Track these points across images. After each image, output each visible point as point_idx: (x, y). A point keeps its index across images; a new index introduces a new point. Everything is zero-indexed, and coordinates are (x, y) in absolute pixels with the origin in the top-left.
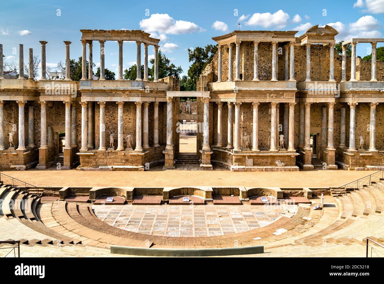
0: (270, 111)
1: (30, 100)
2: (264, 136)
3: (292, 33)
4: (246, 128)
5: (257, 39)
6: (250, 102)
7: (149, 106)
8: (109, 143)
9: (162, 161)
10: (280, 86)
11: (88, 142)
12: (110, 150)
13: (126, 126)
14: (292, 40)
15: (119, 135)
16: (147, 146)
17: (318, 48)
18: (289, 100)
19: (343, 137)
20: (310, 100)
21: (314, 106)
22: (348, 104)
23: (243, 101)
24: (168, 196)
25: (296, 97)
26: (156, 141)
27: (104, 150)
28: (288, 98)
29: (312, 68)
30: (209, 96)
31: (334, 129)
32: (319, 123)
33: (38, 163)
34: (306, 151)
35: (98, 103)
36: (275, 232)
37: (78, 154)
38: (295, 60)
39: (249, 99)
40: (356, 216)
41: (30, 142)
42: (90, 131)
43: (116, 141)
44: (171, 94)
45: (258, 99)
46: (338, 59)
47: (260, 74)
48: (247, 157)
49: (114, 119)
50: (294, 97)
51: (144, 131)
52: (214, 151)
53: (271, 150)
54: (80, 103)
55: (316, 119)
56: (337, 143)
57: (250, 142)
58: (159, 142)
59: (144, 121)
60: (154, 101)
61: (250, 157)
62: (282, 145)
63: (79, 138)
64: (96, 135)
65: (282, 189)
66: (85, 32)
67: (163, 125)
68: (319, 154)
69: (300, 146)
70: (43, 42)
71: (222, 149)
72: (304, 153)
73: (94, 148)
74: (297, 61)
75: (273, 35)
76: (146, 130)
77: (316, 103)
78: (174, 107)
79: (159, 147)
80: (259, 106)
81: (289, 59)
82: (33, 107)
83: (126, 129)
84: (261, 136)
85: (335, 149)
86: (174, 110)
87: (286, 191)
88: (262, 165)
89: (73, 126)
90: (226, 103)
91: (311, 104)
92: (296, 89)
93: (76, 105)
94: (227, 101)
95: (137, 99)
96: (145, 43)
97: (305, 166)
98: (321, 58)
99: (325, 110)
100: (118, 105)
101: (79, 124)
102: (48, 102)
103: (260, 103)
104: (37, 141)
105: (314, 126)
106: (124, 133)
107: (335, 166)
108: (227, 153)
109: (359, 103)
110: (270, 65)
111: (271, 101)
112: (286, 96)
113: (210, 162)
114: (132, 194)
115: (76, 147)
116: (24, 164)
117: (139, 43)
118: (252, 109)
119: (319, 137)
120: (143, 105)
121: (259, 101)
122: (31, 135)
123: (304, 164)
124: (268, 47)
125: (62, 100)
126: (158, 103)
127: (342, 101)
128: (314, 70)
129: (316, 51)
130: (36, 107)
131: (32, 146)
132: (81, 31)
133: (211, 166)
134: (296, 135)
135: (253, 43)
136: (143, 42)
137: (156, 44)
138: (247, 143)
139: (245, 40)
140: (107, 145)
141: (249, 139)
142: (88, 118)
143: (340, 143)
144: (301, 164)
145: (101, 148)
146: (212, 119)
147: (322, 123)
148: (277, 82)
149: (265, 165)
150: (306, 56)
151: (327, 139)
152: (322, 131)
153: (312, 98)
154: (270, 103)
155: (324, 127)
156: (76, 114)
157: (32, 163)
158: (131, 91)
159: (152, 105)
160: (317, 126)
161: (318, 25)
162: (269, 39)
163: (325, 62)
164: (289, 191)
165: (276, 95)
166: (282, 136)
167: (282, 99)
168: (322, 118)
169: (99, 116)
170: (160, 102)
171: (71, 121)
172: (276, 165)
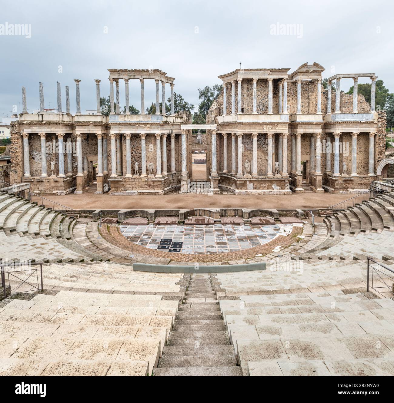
0: (266, 141)
1: (67, 133)
2: (262, 163)
3: (285, 70)
4: (247, 156)
5: (256, 77)
6: (250, 133)
7: (167, 138)
8: (135, 171)
9: (178, 186)
10: (276, 119)
11: (117, 169)
12: (135, 176)
13: (148, 155)
14: (285, 77)
15: (143, 163)
16: (165, 173)
17: (307, 84)
18: (283, 131)
19: (329, 163)
20: (300, 131)
21: (304, 136)
22: (333, 134)
23: (244, 133)
24: (183, 217)
25: (289, 129)
26: (173, 168)
27: (131, 176)
28: (282, 130)
29: (302, 102)
30: (216, 128)
31: (321, 157)
32: (308, 152)
33: (76, 188)
34: (298, 177)
35: (125, 135)
36: (274, 249)
37: (108, 180)
38: (288, 95)
39: (250, 131)
40: (343, 235)
41: (69, 170)
42: (119, 160)
43: (140, 168)
44: (184, 127)
45: (257, 131)
46: (324, 93)
47: (259, 108)
48: (248, 182)
49: (138, 150)
50: (287, 129)
51: (163, 160)
52: (221, 176)
53: (268, 176)
54: (110, 135)
55: (305, 148)
56: (324, 169)
57: (251, 168)
58: (176, 169)
59: (163, 151)
60: (171, 133)
61: (251, 181)
62: (277, 171)
63: (110, 166)
64: (124, 163)
65: (278, 210)
66: (112, 71)
67: (178, 154)
68: (308, 179)
69: (292, 172)
70: (77, 80)
71: (228, 175)
72: (296, 178)
73: (122, 175)
74: (289, 96)
75: (269, 72)
76: (165, 158)
77: (305, 133)
78: (188, 139)
79: (176, 174)
80: (258, 136)
81: (283, 95)
82: (70, 139)
83: (148, 158)
84: (259, 163)
85: (322, 175)
86: (188, 141)
87: (281, 212)
88: (261, 189)
89: (105, 155)
90: (230, 134)
91: (302, 135)
92: (289, 121)
93: (106, 137)
94: (231, 133)
95: (157, 131)
96: (162, 81)
97: (296, 189)
98: (310, 93)
99: (313, 140)
100: (141, 136)
101: (110, 154)
102: (83, 135)
103: (259, 134)
104: (75, 169)
105: (304, 154)
106: (147, 162)
107: (322, 189)
108: (231, 178)
109: (343, 133)
110: (266, 100)
111: (267, 132)
112: (280, 127)
113: (218, 187)
114: (153, 215)
115: (108, 174)
116: (64, 190)
117: (157, 81)
118: (252, 140)
119: (308, 164)
120: (162, 137)
121: (257, 132)
122: (70, 164)
123: (296, 187)
124: (265, 83)
125: (94, 133)
126: (174, 135)
127: (328, 131)
128: (303, 104)
129: (305, 87)
130: (73, 139)
131: (70, 173)
132: (109, 70)
133: (218, 190)
134: (289, 162)
135: (252, 80)
136: (161, 80)
137: (171, 82)
138: (248, 170)
139: (246, 77)
140: (133, 172)
141: (249, 166)
142: (117, 149)
143: (326, 169)
144: (293, 187)
145: (129, 175)
146: (219, 149)
147: (310, 151)
148: (272, 115)
149: (263, 189)
150: (297, 91)
151: (315, 166)
152: (310, 158)
153: (302, 129)
154: (266, 134)
155: (313, 155)
156: (107, 145)
157: (71, 189)
158: (152, 124)
159: (169, 136)
160: (307, 154)
161: (307, 63)
162: (265, 76)
163: (313, 97)
164: (284, 212)
165: (271, 126)
166: (277, 163)
167: (277, 130)
168: (310, 147)
169: (126, 147)
170: (176, 134)
171: (103, 151)
172: (273, 189)
